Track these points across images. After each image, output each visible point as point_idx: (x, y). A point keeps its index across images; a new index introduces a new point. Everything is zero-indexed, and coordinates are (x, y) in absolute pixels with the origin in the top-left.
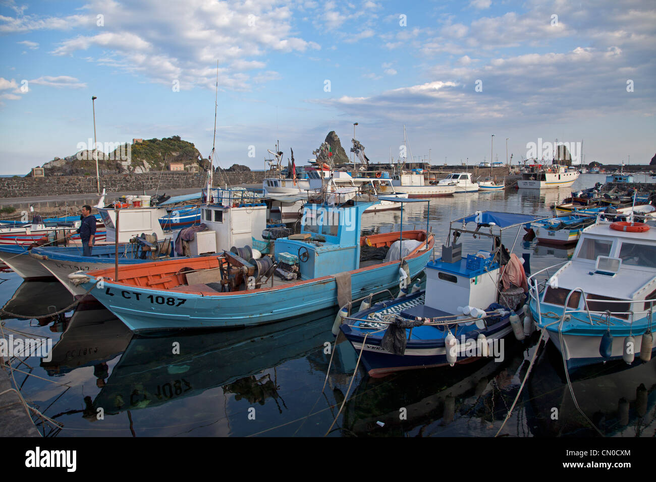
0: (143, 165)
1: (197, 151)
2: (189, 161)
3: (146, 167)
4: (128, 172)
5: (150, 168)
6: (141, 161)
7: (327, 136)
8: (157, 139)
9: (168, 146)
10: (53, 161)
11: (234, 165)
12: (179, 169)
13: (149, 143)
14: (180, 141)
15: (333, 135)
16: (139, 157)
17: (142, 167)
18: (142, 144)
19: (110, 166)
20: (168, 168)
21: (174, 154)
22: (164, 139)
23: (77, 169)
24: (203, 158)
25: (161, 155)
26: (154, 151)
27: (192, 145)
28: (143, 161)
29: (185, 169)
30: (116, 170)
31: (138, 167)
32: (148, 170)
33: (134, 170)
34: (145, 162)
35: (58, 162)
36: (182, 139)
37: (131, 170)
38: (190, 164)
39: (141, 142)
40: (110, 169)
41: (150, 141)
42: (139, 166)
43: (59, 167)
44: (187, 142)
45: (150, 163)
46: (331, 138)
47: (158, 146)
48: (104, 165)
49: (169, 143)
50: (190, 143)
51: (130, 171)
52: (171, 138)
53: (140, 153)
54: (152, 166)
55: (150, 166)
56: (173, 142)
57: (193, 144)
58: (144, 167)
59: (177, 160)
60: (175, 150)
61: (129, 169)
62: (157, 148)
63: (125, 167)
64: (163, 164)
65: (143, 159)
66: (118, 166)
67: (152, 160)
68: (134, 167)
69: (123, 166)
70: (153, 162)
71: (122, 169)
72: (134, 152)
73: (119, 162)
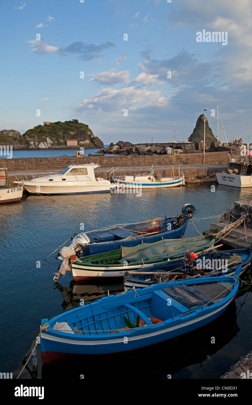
0: (46, 141)
1: (90, 131)
2: (83, 139)
3: (48, 143)
4: (34, 147)
6: (45, 138)
7: (198, 118)
8: (61, 121)
9: (68, 127)
11: (119, 142)
12: (73, 145)
13: (54, 125)
14: (78, 123)
15: (203, 117)
16: (44, 135)
17: (45, 143)
18: (48, 126)
19: (21, 142)
20: (66, 144)
21: (72, 133)
22: (66, 122)
24: (94, 136)
25: (61, 133)
26: (56, 131)
27: (87, 126)
28: (46, 139)
29: (78, 144)
30: (25, 145)
31: (42, 143)
32: (49, 145)
33: (38, 145)
34: (48, 139)
36: (79, 122)
37: (36, 145)
38: (84, 141)
39: (48, 124)
40: (21, 144)
41: (56, 123)
44: (83, 124)
45: (52, 140)
46: (201, 120)
47: (60, 127)
48: (17, 141)
49: (68, 125)
50: (85, 125)
51: (35, 145)
52: (71, 121)
53: (45, 132)
54: (53, 142)
55: (52, 142)
56: (71, 124)
57: (87, 125)
58: (47, 143)
59: (73, 138)
60: (72, 130)
61: (35, 144)
62: (59, 128)
63: (32, 143)
64: (62, 141)
65: (47, 137)
66: (27, 142)
67: (54, 137)
68: (39, 143)
69: (30, 142)
70: (54, 139)
71: (30, 144)
72: (41, 132)
73: (28, 139)
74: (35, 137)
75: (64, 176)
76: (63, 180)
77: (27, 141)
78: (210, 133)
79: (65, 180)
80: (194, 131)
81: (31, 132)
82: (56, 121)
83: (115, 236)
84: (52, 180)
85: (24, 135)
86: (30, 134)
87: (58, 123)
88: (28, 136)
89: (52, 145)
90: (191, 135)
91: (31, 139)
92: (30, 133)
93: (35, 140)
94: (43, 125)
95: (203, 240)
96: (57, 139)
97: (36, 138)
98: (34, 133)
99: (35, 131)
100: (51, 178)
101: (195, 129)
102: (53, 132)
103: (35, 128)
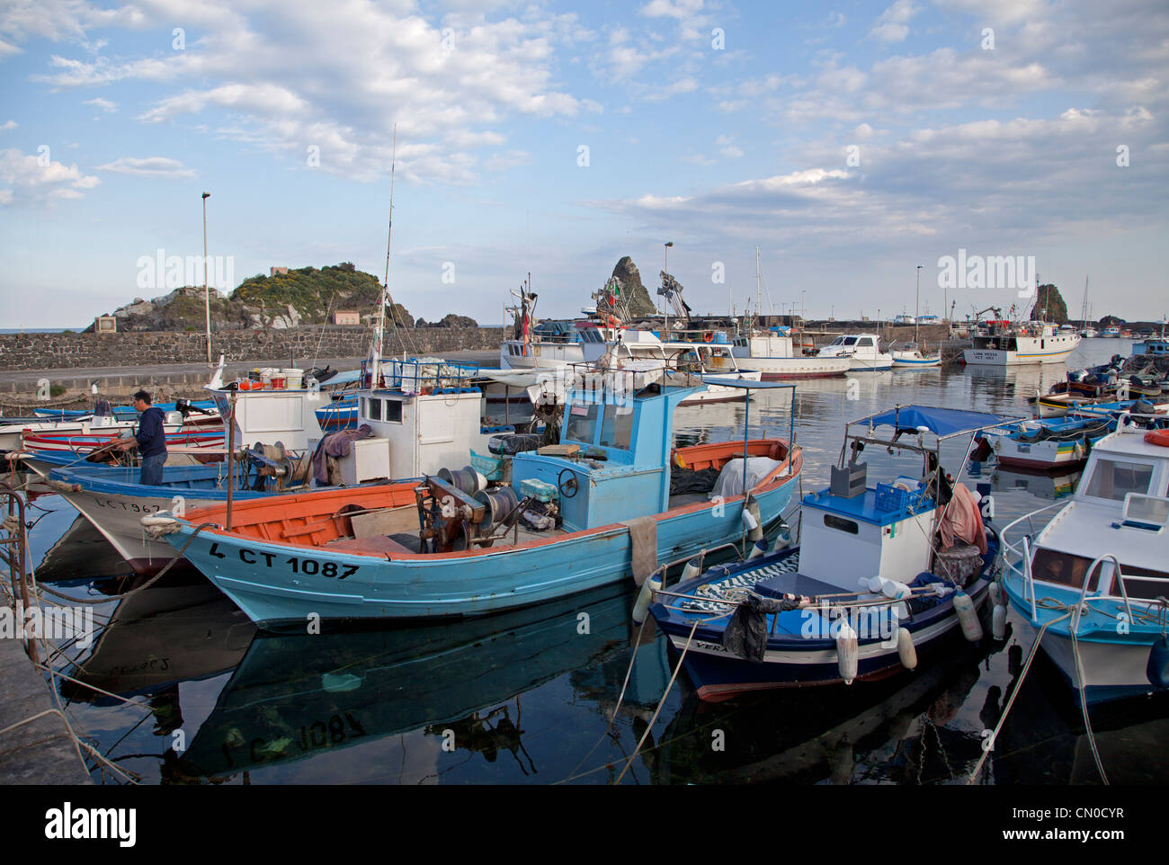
0: (288, 313)
2: (368, 309)
3: (292, 318)
4: (261, 326)
5: (299, 320)
6: (284, 307)
7: (617, 266)
8: (315, 267)
9: (332, 280)
10: (132, 305)
11: (449, 316)
12: (350, 322)
13: (298, 275)
14: (354, 272)
15: (628, 264)
16: (280, 300)
17: (286, 317)
18: (286, 277)
19: (229, 315)
20: (332, 320)
21: (343, 295)
22: (325, 268)
23: (171, 320)
24: (395, 303)
25: (319, 296)
26: (306, 289)
27: (376, 279)
28: (287, 308)
29: (361, 322)
30: (239, 323)
31: (279, 317)
32: (296, 323)
33: (271, 322)
34: (291, 308)
35: (140, 307)
36: (356, 269)
37: (267, 322)
39: (285, 273)
40: (229, 321)
41: (301, 271)
42: (281, 316)
43: (142, 316)
44: (366, 274)
45: (299, 311)
46: (624, 268)
47: (314, 281)
48: (219, 313)
49: (334, 276)
50: (371, 276)
51: (264, 323)
52: (339, 266)
53: (283, 292)
54: (303, 316)
55: (300, 317)
56: (341, 273)
57: (376, 277)
58: (289, 316)
59: (348, 306)
60: (344, 289)
61: (262, 320)
62: (312, 283)
63: (257, 317)
64: (322, 313)
65: (288, 303)
66: (244, 315)
67: (304, 305)
68: (272, 318)
69: (253, 316)
70: (305, 308)
71: (251, 320)
72: (273, 291)
73: (243, 307)
74: (261, 303)
77: (242, 312)
81: (250, 292)
82: (303, 267)
85: (231, 297)
86: (248, 295)
87: (309, 271)
88: (241, 301)
89: (301, 322)
91: (254, 309)
93: (262, 311)
94: (269, 274)
96: (312, 310)
97: (264, 306)
98: (256, 293)
99: (258, 290)
102: (300, 293)
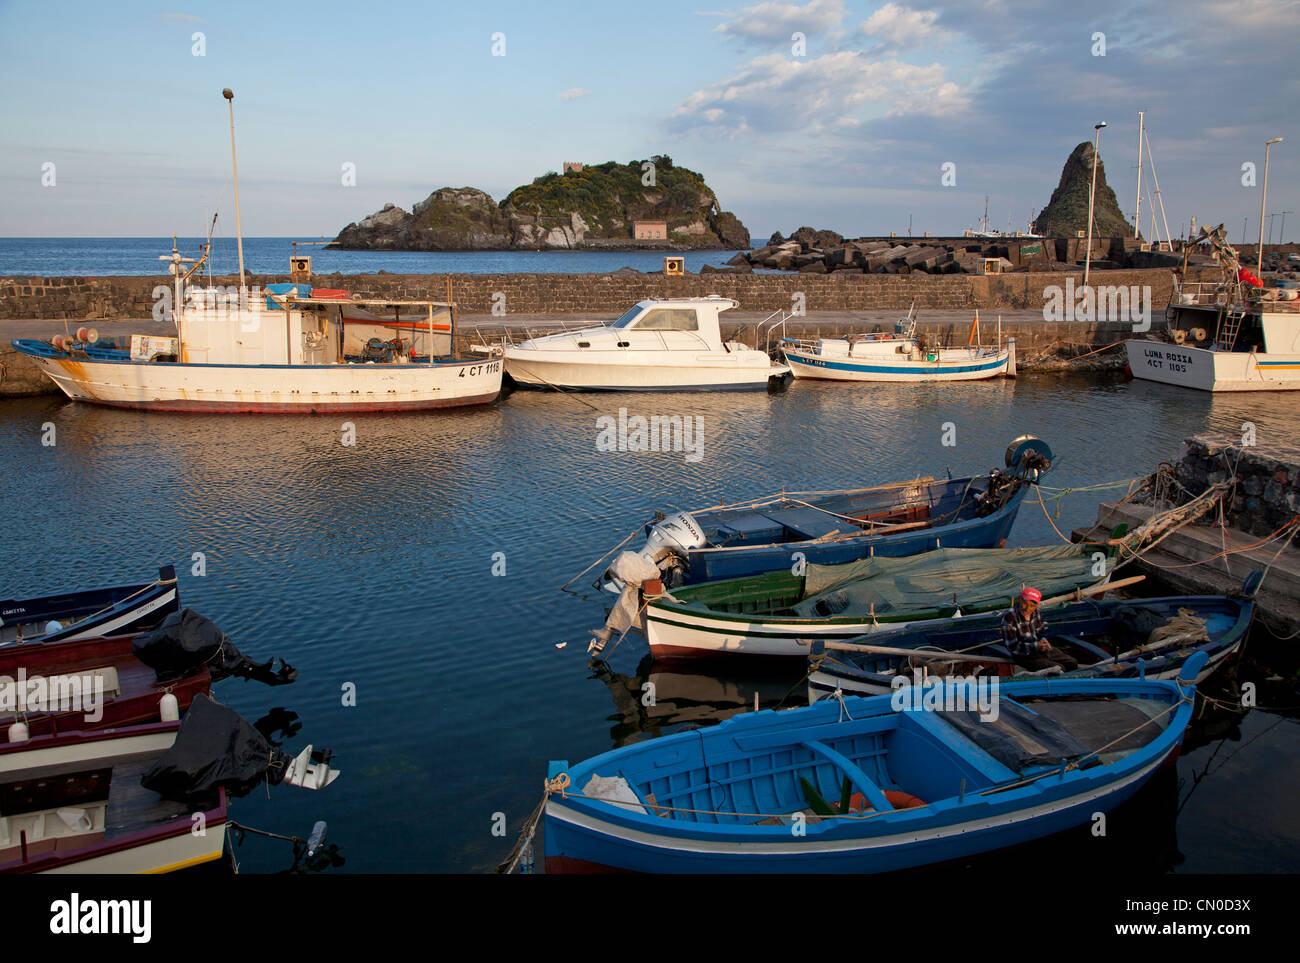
0: (570, 224)
1: (709, 192)
2: (683, 218)
3: (576, 229)
4: (532, 241)
5: (587, 232)
6: (567, 216)
7: (1071, 156)
8: (618, 162)
10: (382, 212)
11: (802, 230)
12: (654, 236)
13: (595, 173)
14: (670, 168)
15: (1086, 153)
16: (563, 206)
17: (567, 229)
18: (578, 175)
19: (494, 226)
20: (631, 233)
21: (650, 199)
22: (632, 163)
23: (417, 232)
24: (722, 211)
25: (618, 200)
26: (602, 191)
27: (700, 178)
28: (571, 216)
29: (669, 235)
30: (505, 236)
31: (558, 229)
32: (580, 237)
33: (546, 235)
34: (575, 217)
35: (388, 214)
36: (675, 164)
37: (540, 235)
38: (686, 224)
39: (578, 170)
40: (494, 233)
41: (602, 168)
42: (561, 227)
43: (390, 226)
44: (687, 171)
45: (587, 220)
46: (1079, 160)
47: (613, 180)
48: (482, 223)
50: (694, 174)
51: (536, 237)
52: (649, 160)
53: (568, 195)
54: (591, 227)
55: (587, 228)
57: (701, 175)
58: (571, 228)
59: (653, 215)
60: (651, 190)
61: (534, 232)
62: (611, 184)
63: (527, 229)
64: (620, 224)
65: (572, 210)
66: (513, 225)
67: (595, 213)
68: (548, 230)
69: (522, 227)
70: (595, 217)
71: (520, 232)
72: (554, 194)
73: (514, 216)
74: (537, 210)
75: (625, 334)
76: (620, 345)
77: (510, 222)
78: (1108, 206)
79: (627, 344)
80: (1055, 199)
81: (526, 196)
82: (603, 162)
83: (785, 528)
84: (587, 345)
85: (504, 204)
86: (522, 200)
87: (609, 167)
88: (515, 209)
89: (587, 235)
90: (1042, 212)
91: (525, 218)
92: (522, 197)
93: (536, 220)
94: (561, 172)
95: (1076, 557)
96: (605, 219)
97: (539, 213)
98: (532, 197)
99: (536, 192)
100: (584, 340)
101: (1056, 190)
102: (592, 197)
103: (538, 181)
